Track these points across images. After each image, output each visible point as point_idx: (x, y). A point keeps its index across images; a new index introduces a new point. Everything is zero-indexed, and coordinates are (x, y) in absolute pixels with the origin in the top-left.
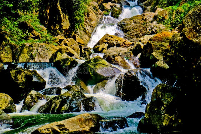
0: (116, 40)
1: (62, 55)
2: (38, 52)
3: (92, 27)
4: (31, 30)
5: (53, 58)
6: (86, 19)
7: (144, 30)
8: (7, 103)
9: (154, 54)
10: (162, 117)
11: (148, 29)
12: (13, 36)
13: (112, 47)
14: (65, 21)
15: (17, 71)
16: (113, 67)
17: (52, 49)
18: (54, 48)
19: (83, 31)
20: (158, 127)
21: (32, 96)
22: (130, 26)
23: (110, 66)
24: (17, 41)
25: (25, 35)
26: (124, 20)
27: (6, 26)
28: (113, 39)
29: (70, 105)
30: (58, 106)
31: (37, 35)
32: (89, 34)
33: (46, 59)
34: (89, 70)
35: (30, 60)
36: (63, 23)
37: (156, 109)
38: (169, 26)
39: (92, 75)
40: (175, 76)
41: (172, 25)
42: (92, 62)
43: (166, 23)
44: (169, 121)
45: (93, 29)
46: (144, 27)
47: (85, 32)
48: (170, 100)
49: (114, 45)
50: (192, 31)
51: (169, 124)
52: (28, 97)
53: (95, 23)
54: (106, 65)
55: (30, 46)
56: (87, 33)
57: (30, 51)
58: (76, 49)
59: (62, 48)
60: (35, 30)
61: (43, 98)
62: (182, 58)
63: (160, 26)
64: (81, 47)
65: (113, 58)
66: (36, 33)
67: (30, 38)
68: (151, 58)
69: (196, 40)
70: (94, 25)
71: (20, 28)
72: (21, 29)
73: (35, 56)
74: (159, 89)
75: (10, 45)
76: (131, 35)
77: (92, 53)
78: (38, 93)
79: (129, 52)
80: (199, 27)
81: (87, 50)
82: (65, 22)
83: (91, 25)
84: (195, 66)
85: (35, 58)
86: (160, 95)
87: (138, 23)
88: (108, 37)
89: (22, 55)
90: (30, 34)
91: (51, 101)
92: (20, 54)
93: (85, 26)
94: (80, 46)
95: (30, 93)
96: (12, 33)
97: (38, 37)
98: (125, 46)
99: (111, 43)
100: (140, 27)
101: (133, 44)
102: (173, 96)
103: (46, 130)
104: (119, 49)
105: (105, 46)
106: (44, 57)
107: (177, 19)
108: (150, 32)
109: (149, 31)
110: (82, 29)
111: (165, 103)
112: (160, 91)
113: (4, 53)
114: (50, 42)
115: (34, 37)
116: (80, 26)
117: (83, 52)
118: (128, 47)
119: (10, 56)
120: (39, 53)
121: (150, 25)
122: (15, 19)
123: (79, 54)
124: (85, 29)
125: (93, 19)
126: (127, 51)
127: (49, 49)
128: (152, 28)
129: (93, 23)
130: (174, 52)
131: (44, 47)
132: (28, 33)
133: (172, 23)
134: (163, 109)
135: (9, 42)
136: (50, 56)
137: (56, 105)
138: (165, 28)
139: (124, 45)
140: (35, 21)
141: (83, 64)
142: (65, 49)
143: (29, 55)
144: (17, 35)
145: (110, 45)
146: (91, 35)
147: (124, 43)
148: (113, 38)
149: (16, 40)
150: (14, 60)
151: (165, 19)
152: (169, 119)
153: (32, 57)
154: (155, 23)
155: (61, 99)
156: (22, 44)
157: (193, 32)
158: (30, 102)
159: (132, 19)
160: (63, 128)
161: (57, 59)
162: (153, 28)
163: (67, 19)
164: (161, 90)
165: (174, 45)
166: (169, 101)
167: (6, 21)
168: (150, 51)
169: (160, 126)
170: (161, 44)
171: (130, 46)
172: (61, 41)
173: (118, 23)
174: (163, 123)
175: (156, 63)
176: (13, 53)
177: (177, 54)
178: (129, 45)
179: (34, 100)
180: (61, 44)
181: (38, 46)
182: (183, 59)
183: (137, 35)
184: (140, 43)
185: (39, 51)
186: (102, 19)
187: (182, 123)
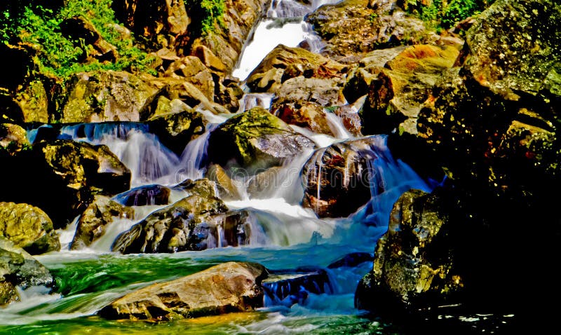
0: (302, 60)
1: (171, 104)
2: (110, 94)
3: (243, 27)
4: (92, 39)
5: (148, 109)
6: (228, 6)
7: (371, 33)
8: (37, 228)
9: (395, 101)
10: (415, 272)
11: (383, 30)
12: (49, 53)
13: (292, 77)
14: (177, 13)
15: (59, 147)
16: (295, 134)
17: (145, 87)
18: (149, 84)
19: (222, 35)
20: (405, 296)
21: (98, 211)
22: (339, 22)
23: (289, 130)
24: (60, 66)
25: (79, 51)
26: (323, 7)
27: (31, 29)
28: (296, 57)
29: (191, 233)
30: (161, 236)
31: (108, 51)
32: (237, 44)
33: (132, 111)
34: (238, 141)
35: (92, 113)
36: (173, 17)
37: (400, 253)
38: (434, 22)
39: (245, 155)
40: (447, 171)
41: (442, 22)
42: (243, 121)
43: (426, 16)
44: (430, 281)
45: (246, 32)
46: (372, 26)
47: (227, 39)
48: (434, 230)
49: (298, 73)
50: (488, 64)
51: (430, 288)
52: (89, 212)
53: (252, 16)
54: (280, 128)
55: (92, 79)
56: (232, 40)
57: (91, 90)
58: (206, 83)
59: (171, 84)
60: (103, 39)
61: (124, 215)
62: (465, 129)
63: (412, 24)
64: (216, 78)
65: (295, 110)
66: (104, 47)
67: (89, 58)
68: (388, 112)
69: (499, 87)
70: (248, 21)
71: (65, 35)
72: (67, 38)
73: (103, 104)
74: (406, 204)
75: (42, 77)
76: (339, 46)
77: (243, 94)
78: (111, 203)
79: (336, 91)
80: (506, 53)
81: (232, 86)
82: (176, 15)
83: (241, 22)
84: (494, 149)
85: (103, 110)
86: (408, 219)
87: (357, 17)
88: (284, 51)
89: (72, 103)
90: (90, 49)
91: (144, 223)
92: (66, 100)
93: (227, 26)
94: (213, 75)
95: (94, 202)
96: (45, 49)
97: (110, 56)
98: (326, 76)
99: (292, 67)
100: (363, 25)
101: (345, 70)
102: (442, 219)
103: (133, 307)
104: (310, 82)
105: (277, 76)
106: (127, 107)
107: (454, 5)
108: (388, 38)
109: (383, 35)
110: (219, 31)
111: (421, 238)
112: (410, 209)
113: (27, 97)
114: (140, 67)
115: (101, 55)
116: (215, 24)
117: (221, 90)
118: (334, 76)
119: (43, 104)
120: (114, 98)
121: (386, 21)
122: (51, 11)
123: (213, 95)
124: (226, 31)
125: (245, 7)
126: (330, 87)
127: (137, 86)
128: (391, 27)
129: (247, 16)
130: (444, 114)
131: (125, 82)
132: (87, 44)
133: (441, 14)
134: (417, 252)
135: (38, 70)
136: (141, 104)
137: (156, 234)
138: (424, 28)
139: (324, 73)
140: (101, 14)
141: (222, 125)
142: (178, 87)
143: (90, 102)
144: (58, 52)
145: (289, 73)
146: (241, 46)
147: (323, 68)
148: (296, 54)
149: (55, 63)
150: (53, 115)
151: (424, 6)
152: (432, 276)
153: (96, 107)
154: (398, 15)
155: (168, 219)
156: (70, 76)
157: (491, 65)
158: (92, 224)
159: (341, 7)
160: (174, 300)
161: (158, 114)
162: (393, 28)
163: (183, 7)
164: (412, 204)
165: (444, 98)
166: (432, 232)
167: (31, 18)
168: (386, 95)
169: (409, 293)
170: (414, 77)
171: (338, 75)
172: (167, 63)
173: (307, 16)
174: (417, 288)
175: (401, 125)
176: (49, 96)
177: (452, 119)
178: (334, 73)
179: (102, 219)
180: (167, 72)
181: (112, 80)
182: (467, 131)
183: (355, 45)
184: (362, 70)
185: (113, 92)
186: (269, 7)
187: (462, 285)
